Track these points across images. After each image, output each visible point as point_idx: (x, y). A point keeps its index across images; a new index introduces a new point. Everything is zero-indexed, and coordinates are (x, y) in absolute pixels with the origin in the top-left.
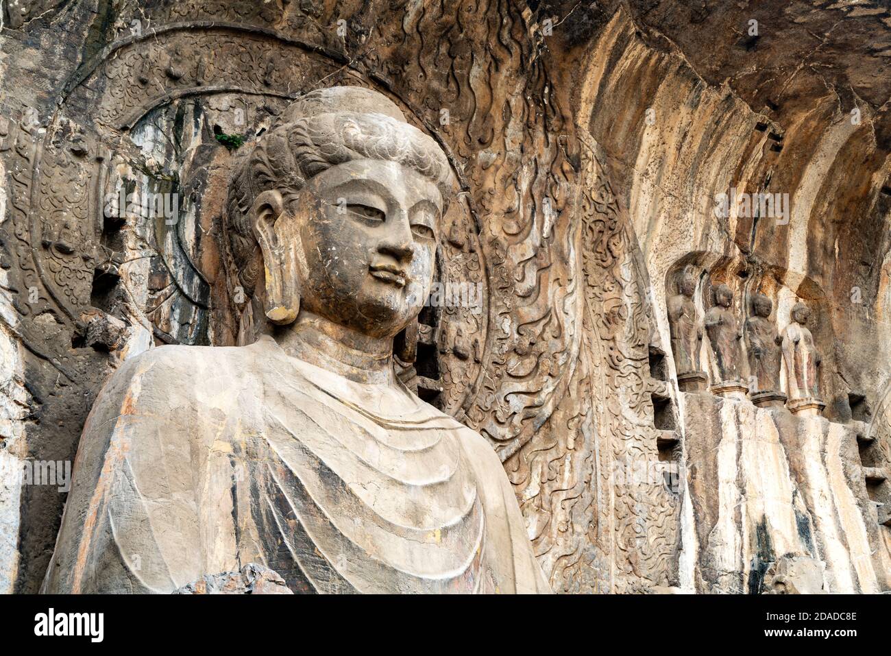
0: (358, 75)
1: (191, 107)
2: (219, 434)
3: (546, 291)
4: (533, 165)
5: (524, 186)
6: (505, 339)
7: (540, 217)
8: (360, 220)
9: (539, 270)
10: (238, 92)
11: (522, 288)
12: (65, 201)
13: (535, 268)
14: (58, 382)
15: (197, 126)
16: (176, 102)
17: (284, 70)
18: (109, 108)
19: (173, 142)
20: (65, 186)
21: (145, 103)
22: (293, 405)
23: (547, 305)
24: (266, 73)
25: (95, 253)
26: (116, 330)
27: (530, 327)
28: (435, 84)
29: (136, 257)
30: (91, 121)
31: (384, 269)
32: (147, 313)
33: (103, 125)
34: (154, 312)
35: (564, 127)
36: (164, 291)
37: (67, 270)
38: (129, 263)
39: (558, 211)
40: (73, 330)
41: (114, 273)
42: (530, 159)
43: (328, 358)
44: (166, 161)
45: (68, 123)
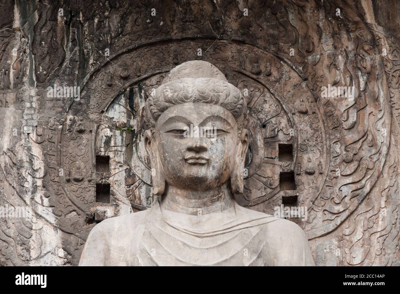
0: (225, 41)
1: (137, 89)
2: (122, 258)
3: (363, 121)
4: (344, 54)
5: (342, 67)
6: (338, 156)
7: (356, 80)
8: (176, 137)
9: (358, 111)
10: (160, 73)
11: (346, 125)
12: (77, 156)
13: (355, 110)
14: (79, 243)
15: (141, 97)
16: (128, 89)
17: (184, 53)
18: (93, 104)
19: (129, 109)
20: (76, 149)
21: (112, 95)
22: (154, 237)
23: (364, 130)
24: (174, 58)
25: (94, 176)
26: (102, 213)
27: (352, 145)
28: (271, 31)
29: (116, 172)
30: (86, 113)
31: (191, 158)
32: (128, 197)
33: (93, 113)
34: (131, 196)
35: (358, 27)
36: (135, 185)
37: (81, 189)
38: (113, 177)
39: (368, 73)
40: (85, 217)
41: (107, 183)
42: (341, 51)
43: (181, 207)
44: (128, 120)
45: (74, 118)
